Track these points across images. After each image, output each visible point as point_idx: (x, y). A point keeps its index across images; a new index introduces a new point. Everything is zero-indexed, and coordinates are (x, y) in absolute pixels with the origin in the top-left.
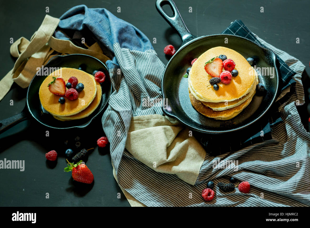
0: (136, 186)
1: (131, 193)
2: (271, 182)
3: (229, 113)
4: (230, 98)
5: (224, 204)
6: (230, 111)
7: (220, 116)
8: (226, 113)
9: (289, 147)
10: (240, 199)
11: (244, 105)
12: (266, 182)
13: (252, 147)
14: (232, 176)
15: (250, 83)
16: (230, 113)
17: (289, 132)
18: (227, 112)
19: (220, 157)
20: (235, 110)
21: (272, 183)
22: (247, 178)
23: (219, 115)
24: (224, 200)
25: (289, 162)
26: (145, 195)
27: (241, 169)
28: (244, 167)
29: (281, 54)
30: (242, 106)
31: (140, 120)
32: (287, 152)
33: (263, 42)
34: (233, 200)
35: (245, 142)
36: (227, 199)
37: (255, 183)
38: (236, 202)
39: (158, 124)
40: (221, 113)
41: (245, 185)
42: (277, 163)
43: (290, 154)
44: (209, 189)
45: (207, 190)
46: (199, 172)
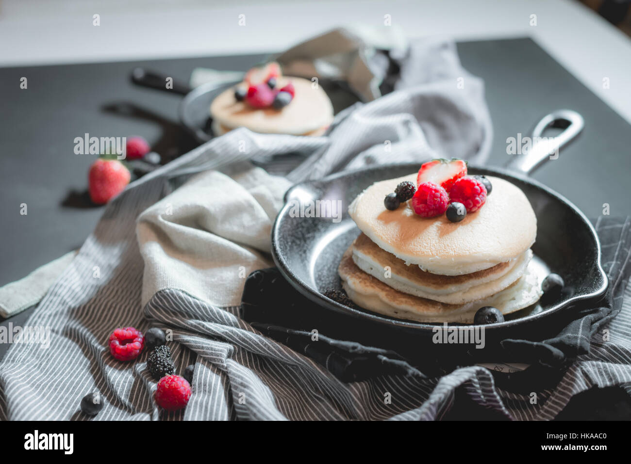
3: (365, 283)
5: (114, 381)
6: (370, 283)
8: (360, 280)
14: (199, 362)
15: (455, 252)
16: (367, 286)
18: (366, 279)
19: (239, 321)
22: (205, 388)
23: (349, 275)
27: (223, 366)
34: (132, 395)
37: (195, 406)
41: (173, 380)
44: (141, 336)
45: (136, 333)
46: (165, 287)
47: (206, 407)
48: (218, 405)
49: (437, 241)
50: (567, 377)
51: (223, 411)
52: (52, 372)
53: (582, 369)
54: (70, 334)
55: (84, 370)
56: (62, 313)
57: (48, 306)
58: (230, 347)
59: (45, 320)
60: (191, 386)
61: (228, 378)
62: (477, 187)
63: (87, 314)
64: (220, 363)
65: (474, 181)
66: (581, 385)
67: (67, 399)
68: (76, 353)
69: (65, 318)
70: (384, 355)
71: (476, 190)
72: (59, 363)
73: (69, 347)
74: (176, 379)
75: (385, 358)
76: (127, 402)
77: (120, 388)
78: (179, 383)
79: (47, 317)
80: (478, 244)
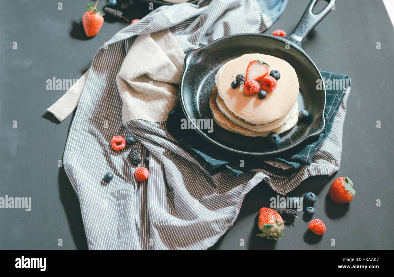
0: (101, 75)
1: (90, 74)
2: (160, 198)
3: (221, 118)
4: (230, 105)
5: (116, 164)
6: (223, 118)
7: (214, 112)
8: (219, 116)
9: (215, 200)
10: (128, 177)
11: (241, 130)
12: (158, 192)
13: (191, 159)
14: (151, 156)
15: (260, 117)
16: (222, 120)
17: (233, 191)
18: (221, 115)
19: (167, 134)
20: (229, 122)
21: (160, 200)
22: (154, 172)
23: (214, 110)
24: (121, 161)
25: (190, 204)
26: (95, 87)
27: (161, 161)
28: (166, 163)
29: (337, 145)
30: (238, 129)
31: (169, 39)
32: (209, 201)
33: (342, 119)
34: (124, 171)
35: (193, 149)
36: (122, 164)
37: (152, 182)
38: (124, 174)
39: (172, 57)
40: (218, 111)
41: (142, 172)
42: (183, 193)
43: (209, 206)
44: (125, 140)
45: (122, 139)
46: (134, 119)
47: (156, 184)
48: (161, 182)
49: (253, 110)
50: (301, 172)
51: (163, 185)
52: (88, 156)
53: (307, 168)
54: (92, 133)
55: (102, 155)
56: (86, 120)
57: (79, 115)
58: (163, 150)
59: (79, 124)
60: (148, 170)
61: (163, 165)
62: (273, 83)
63: (97, 121)
64: (160, 159)
65: (272, 80)
66: (306, 176)
67: (98, 173)
68: (96, 144)
69: (88, 123)
70: (228, 164)
71: (272, 85)
72: (90, 151)
73: (93, 141)
74: (143, 171)
75: (228, 167)
76: (122, 175)
77: (118, 168)
78: (144, 172)
79: (80, 123)
80: (270, 113)
